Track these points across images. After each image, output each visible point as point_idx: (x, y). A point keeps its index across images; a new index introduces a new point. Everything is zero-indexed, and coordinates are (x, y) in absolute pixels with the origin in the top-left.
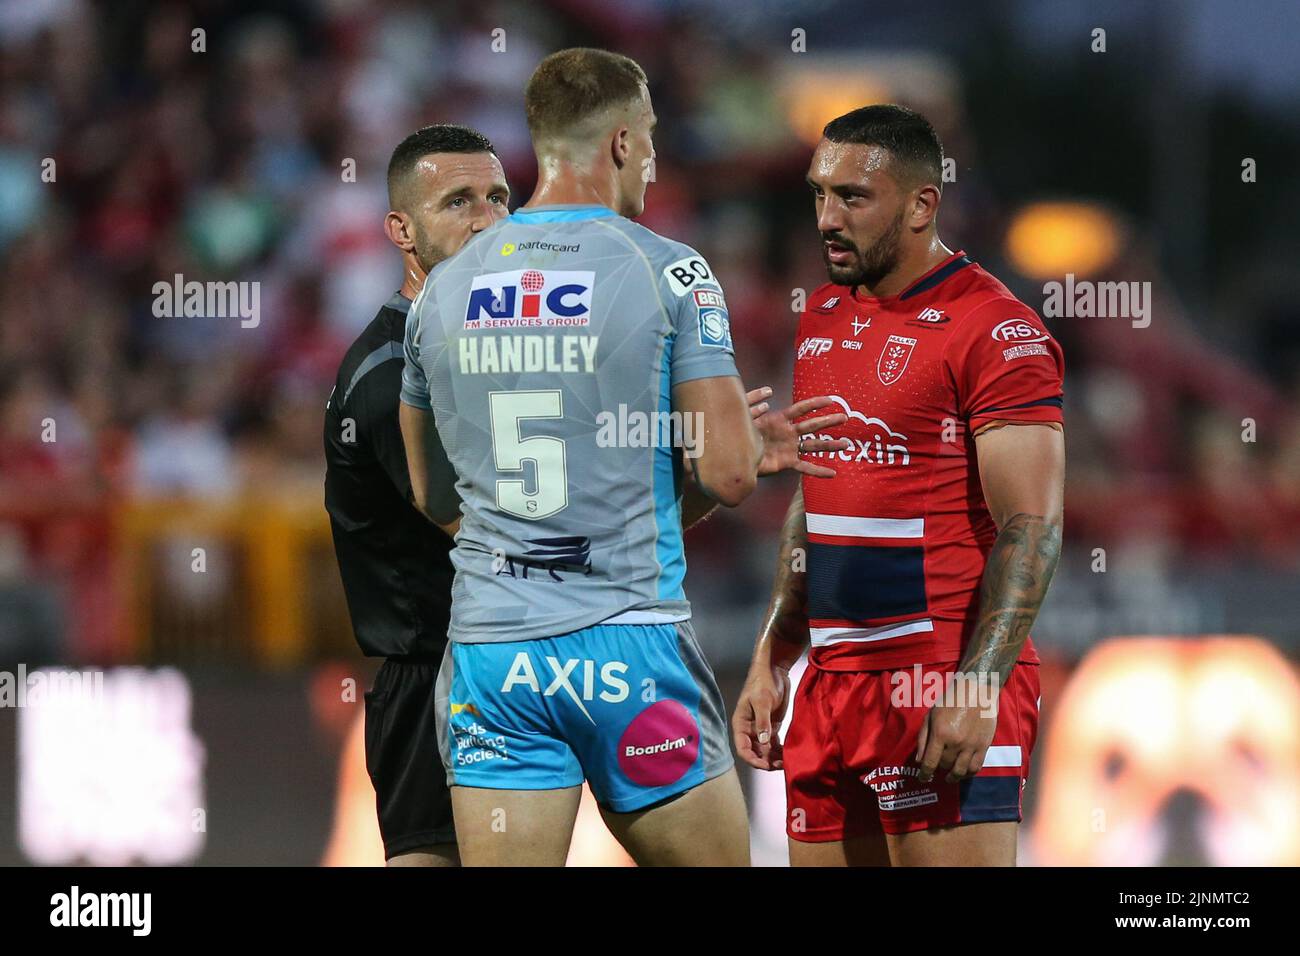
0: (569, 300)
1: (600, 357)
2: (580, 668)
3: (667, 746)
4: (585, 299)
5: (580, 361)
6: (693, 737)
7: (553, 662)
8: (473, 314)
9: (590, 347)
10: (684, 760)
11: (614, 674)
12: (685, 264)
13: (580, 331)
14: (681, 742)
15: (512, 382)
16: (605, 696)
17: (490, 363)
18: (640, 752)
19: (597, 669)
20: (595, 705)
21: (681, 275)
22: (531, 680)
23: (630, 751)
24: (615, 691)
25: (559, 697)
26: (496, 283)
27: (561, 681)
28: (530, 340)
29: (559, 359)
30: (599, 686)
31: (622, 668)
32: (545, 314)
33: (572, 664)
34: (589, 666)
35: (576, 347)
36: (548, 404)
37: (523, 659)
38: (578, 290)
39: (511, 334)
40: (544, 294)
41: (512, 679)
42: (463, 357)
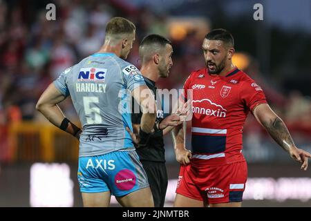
0: (100, 75)
1: (107, 89)
2: (103, 162)
3: (127, 180)
4: (104, 75)
5: (102, 90)
6: (134, 178)
7: (97, 160)
8: (79, 78)
9: (104, 87)
10: (133, 184)
11: (111, 163)
12: (129, 67)
13: (102, 83)
14: (131, 180)
15: (87, 94)
16: (109, 168)
17: (83, 89)
18: (120, 182)
19: (107, 162)
20: (107, 170)
21: (127, 70)
22: (92, 165)
23: (118, 181)
24: (112, 167)
25: (99, 169)
26: (85, 70)
27: (99, 165)
28: (92, 84)
29: (98, 89)
30: (108, 166)
31: (113, 161)
32: (95, 78)
33: (101, 161)
34: (105, 161)
35: (102, 87)
36: (96, 100)
37: (90, 160)
38: (103, 73)
39: (88, 82)
40: (95, 73)
41: (88, 165)
42: (77, 87)
